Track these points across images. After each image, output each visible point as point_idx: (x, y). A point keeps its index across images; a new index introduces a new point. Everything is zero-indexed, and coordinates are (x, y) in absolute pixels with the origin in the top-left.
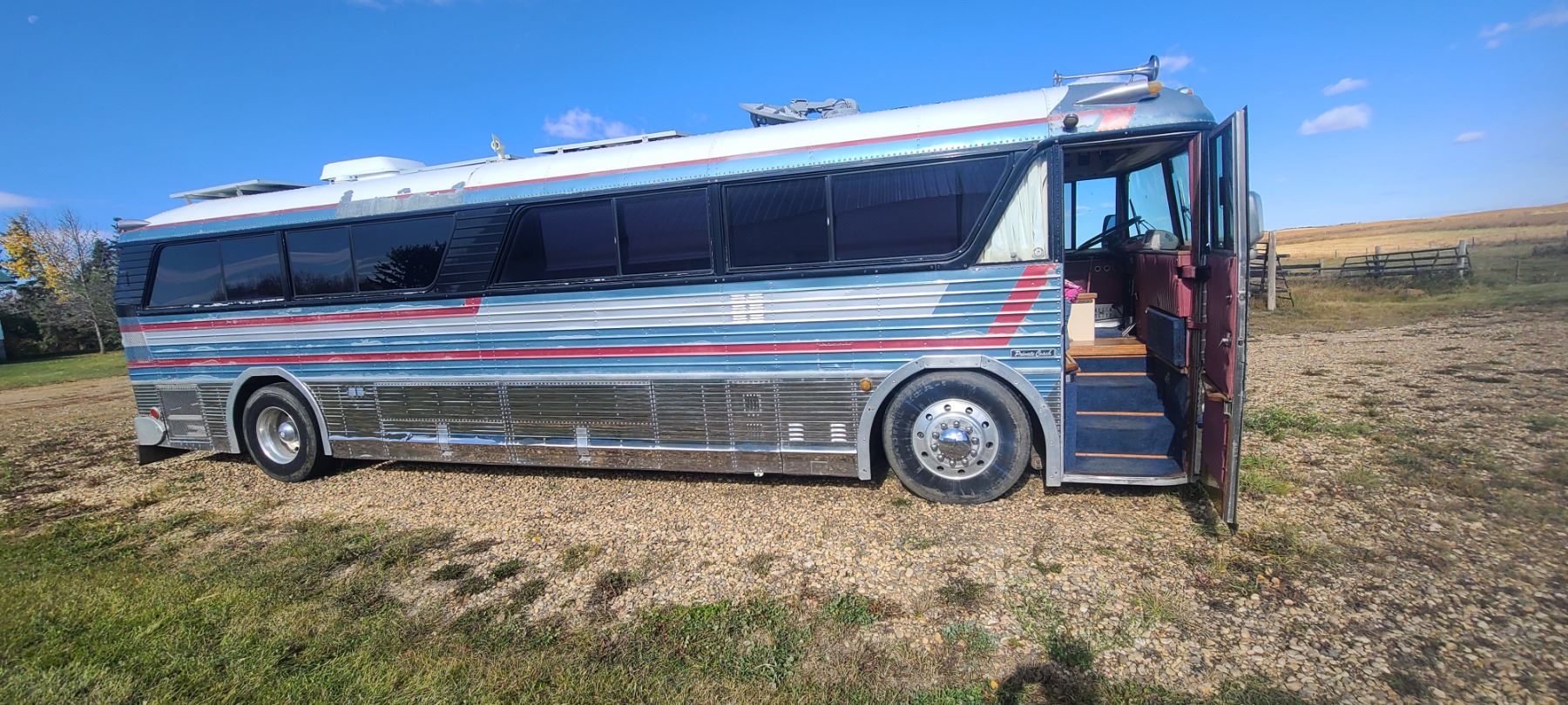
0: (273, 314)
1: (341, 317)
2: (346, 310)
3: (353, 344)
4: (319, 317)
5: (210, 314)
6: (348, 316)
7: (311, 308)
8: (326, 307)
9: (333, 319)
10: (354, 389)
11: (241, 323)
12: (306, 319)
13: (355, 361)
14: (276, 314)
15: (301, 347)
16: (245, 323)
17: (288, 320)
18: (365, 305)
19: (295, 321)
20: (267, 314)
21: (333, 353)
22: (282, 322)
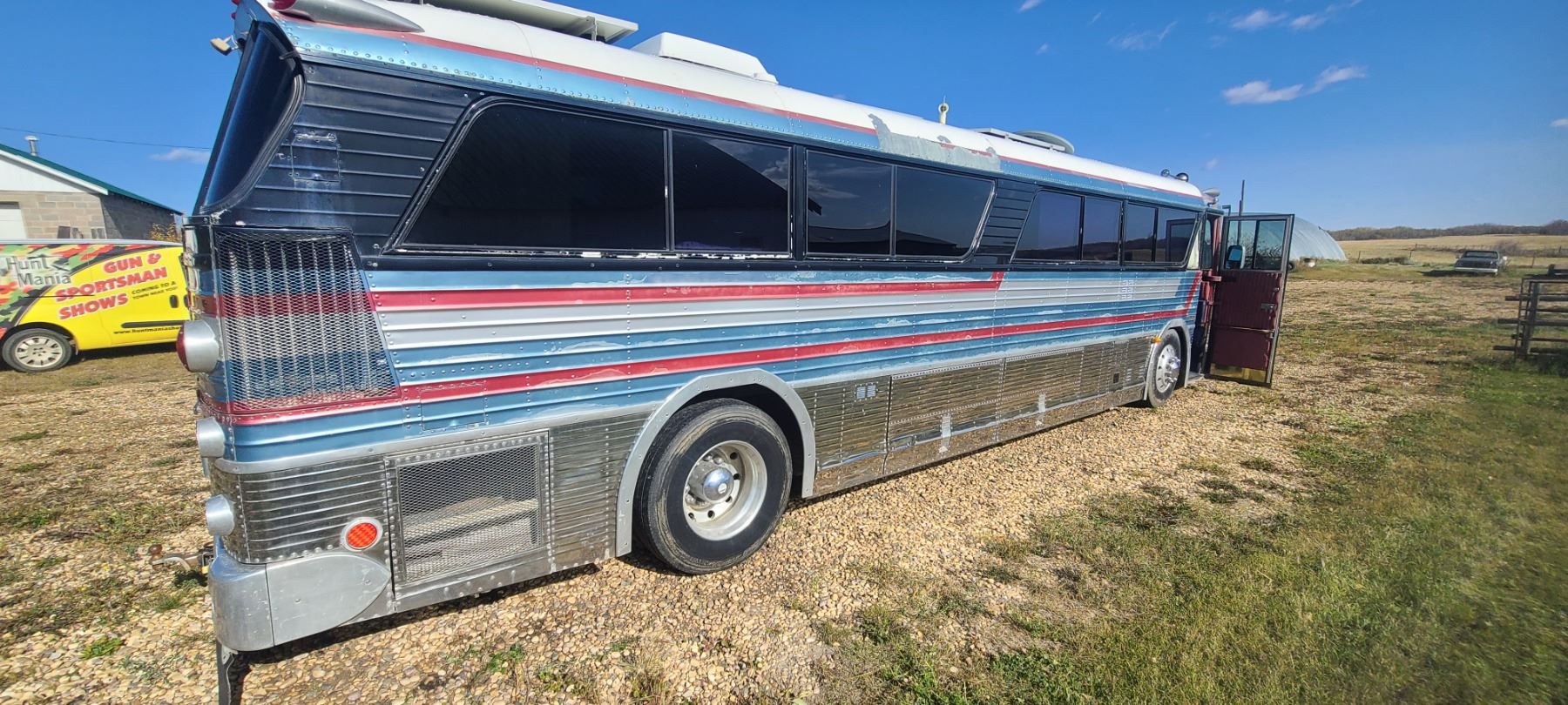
0: (767, 279)
1: (868, 287)
2: (876, 278)
3: (877, 326)
4: (838, 288)
5: (627, 274)
6: (877, 287)
7: (830, 273)
8: (851, 273)
9: (856, 291)
10: (864, 388)
11: (695, 294)
12: (822, 290)
13: (874, 349)
14: (773, 279)
15: (804, 332)
16: (707, 295)
17: (792, 290)
18: (901, 273)
19: (801, 292)
20: (752, 280)
21: (847, 340)
22: (780, 293)
